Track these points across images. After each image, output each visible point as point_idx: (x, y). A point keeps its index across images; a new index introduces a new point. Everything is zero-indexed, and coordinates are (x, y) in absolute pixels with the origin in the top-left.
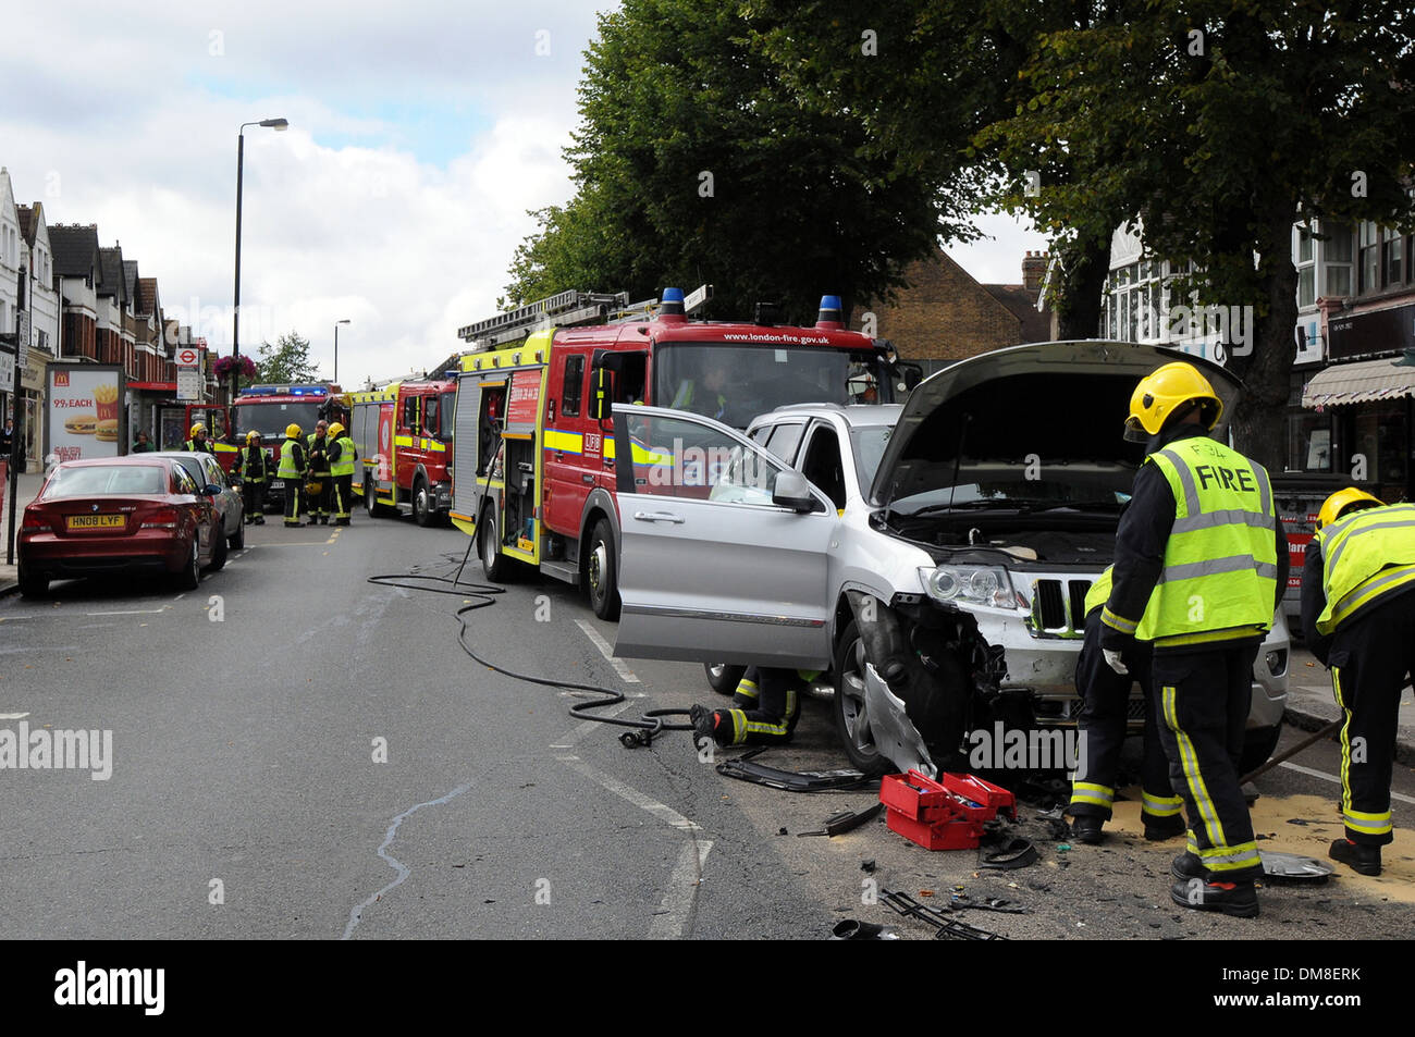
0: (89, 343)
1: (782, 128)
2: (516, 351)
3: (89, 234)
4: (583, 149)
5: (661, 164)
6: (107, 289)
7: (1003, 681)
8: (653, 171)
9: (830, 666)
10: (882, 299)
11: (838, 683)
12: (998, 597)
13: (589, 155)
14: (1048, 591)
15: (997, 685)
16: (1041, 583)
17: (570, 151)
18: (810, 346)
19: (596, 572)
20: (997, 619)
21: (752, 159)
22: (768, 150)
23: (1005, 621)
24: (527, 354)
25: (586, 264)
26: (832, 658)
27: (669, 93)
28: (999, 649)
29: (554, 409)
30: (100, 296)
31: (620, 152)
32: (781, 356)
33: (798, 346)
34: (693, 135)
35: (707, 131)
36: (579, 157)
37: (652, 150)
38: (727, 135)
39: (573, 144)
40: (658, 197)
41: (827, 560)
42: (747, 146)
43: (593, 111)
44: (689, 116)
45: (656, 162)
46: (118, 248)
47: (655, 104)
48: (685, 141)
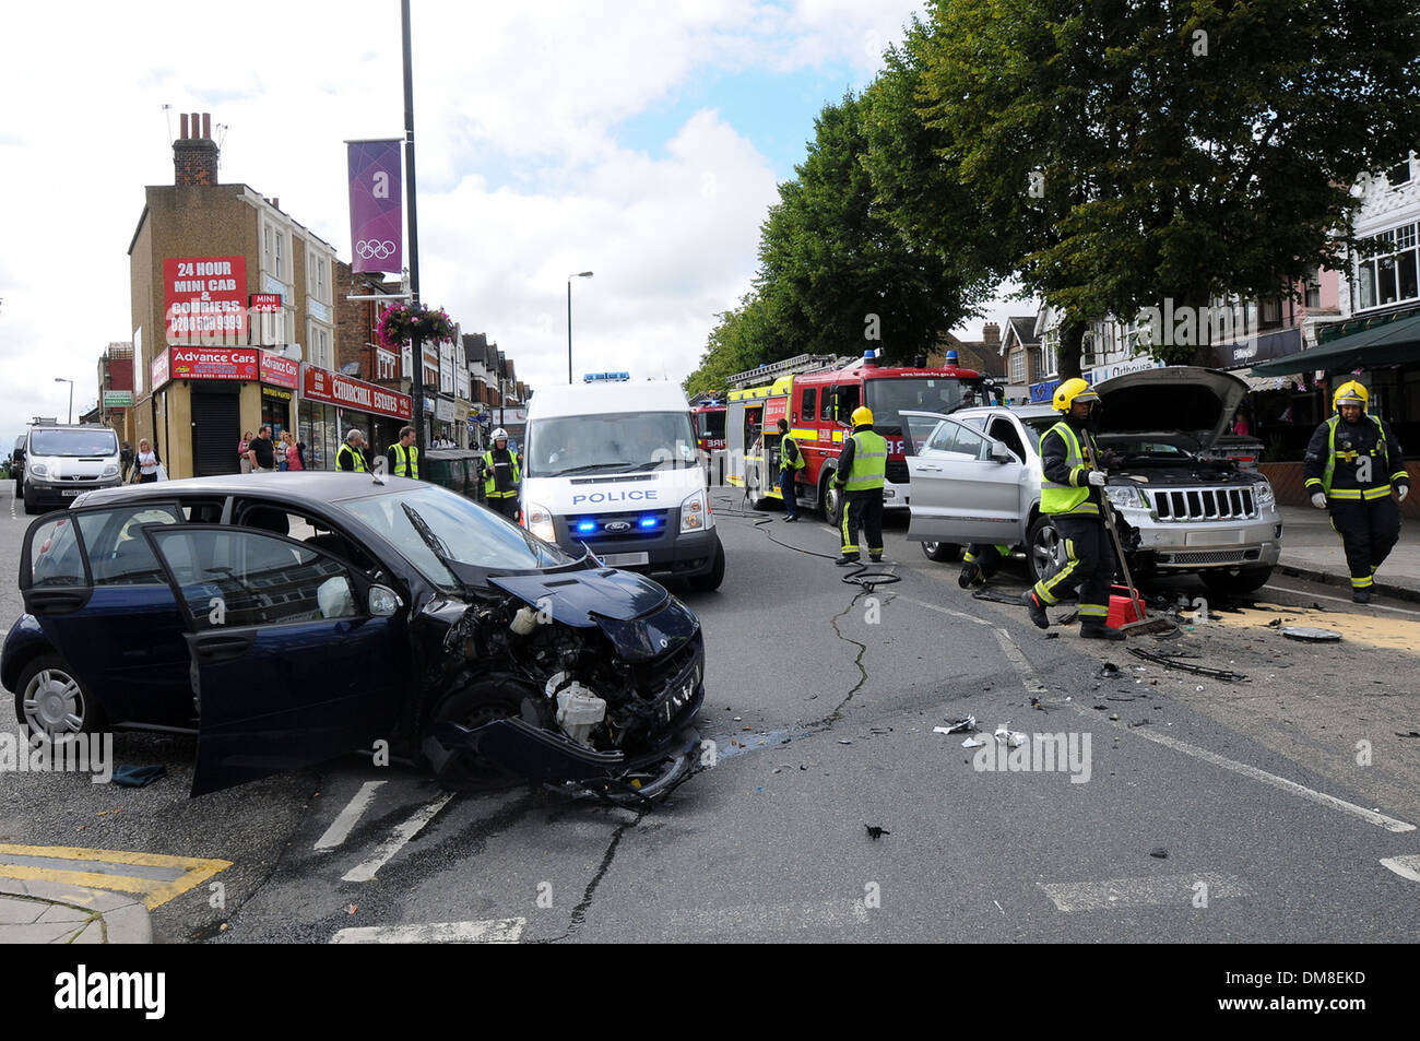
0: (484, 396)
1: (881, 262)
2: (769, 388)
3: (482, 338)
4: (762, 280)
5: (814, 285)
6: (491, 367)
7: (1139, 545)
8: (809, 289)
9: (1022, 543)
10: (934, 352)
11: (1029, 551)
12: (1131, 502)
13: (765, 283)
14: (1161, 498)
15: (1137, 548)
16: (1156, 494)
17: (755, 281)
18: (946, 378)
19: (830, 501)
20: (1134, 513)
21: (864, 280)
22: (874, 275)
23: (1139, 514)
24: (777, 389)
25: (755, 341)
26: (1024, 539)
27: (817, 247)
28: (1137, 529)
29: (796, 417)
30: (488, 371)
31: (790, 280)
32: (931, 383)
33: (940, 378)
34: (831, 269)
35: (839, 265)
36: (759, 284)
37: (808, 277)
38: (848, 268)
39: (758, 277)
40: (812, 303)
41: (1019, 487)
42: (861, 273)
43: (766, 258)
44: (827, 258)
45: (811, 284)
46: (495, 345)
47: (808, 254)
48: (827, 272)
